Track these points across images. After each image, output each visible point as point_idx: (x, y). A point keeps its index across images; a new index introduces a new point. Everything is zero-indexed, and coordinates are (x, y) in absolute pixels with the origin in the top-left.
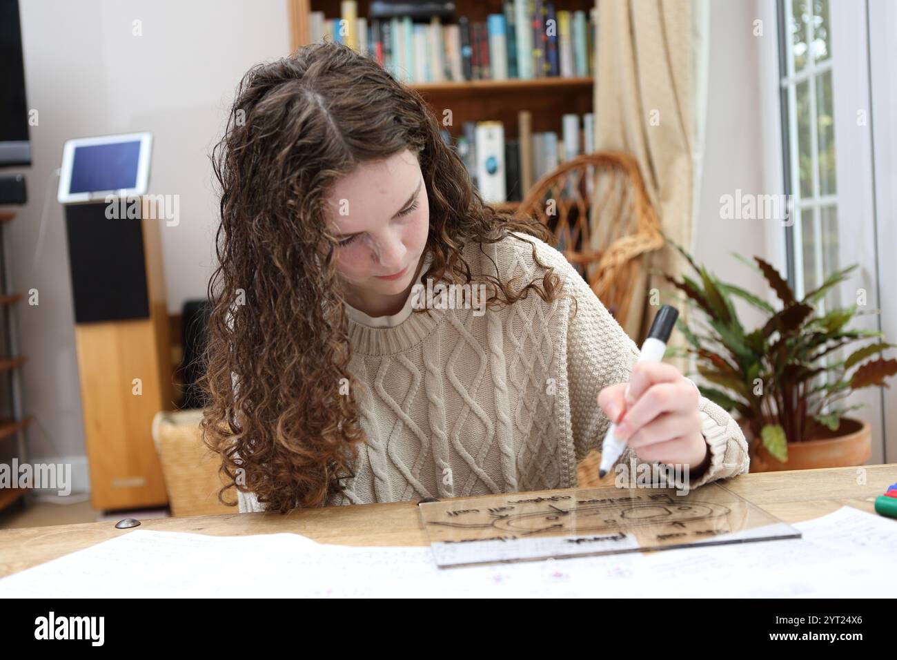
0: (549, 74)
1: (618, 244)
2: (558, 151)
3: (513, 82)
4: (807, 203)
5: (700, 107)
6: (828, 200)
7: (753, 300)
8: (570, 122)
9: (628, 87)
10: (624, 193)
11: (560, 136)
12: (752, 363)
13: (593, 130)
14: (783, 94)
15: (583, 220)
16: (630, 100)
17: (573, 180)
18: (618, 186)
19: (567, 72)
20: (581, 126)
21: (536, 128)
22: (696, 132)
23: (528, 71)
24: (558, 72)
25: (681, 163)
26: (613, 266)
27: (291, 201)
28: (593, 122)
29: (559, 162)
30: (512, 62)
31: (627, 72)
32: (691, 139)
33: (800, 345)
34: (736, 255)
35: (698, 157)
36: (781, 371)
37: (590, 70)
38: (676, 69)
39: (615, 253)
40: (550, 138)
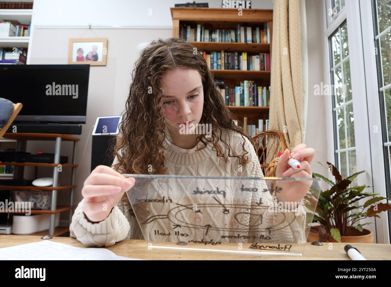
0: (254, 105)
1: (275, 159)
2: (256, 131)
3: (242, 107)
4: (343, 150)
5: (305, 116)
6: (353, 148)
7: (326, 180)
8: (261, 122)
9: (281, 107)
10: (278, 144)
11: (257, 126)
12: (326, 203)
13: (268, 125)
14: (334, 112)
15: (264, 153)
16: (281, 112)
17: (261, 140)
18: (276, 142)
19: (260, 105)
20: (264, 123)
21: (249, 123)
22: (304, 124)
23: (247, 104)
24: (257, 105)
25: (298, 134)
26: (273, 166)
27: (149, 78)
28: (268, 121)
29: (256, 134)
30: (242, 101)
31: (280, 103)
32: (302, 126)
33: (344, 198)
34: (319, 163)
35: (304, 133)
36: (337, 207)
37: (268, 105)
38: (297, 102)
39: (274, 162)
40: (254, 126)
